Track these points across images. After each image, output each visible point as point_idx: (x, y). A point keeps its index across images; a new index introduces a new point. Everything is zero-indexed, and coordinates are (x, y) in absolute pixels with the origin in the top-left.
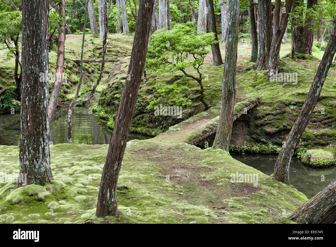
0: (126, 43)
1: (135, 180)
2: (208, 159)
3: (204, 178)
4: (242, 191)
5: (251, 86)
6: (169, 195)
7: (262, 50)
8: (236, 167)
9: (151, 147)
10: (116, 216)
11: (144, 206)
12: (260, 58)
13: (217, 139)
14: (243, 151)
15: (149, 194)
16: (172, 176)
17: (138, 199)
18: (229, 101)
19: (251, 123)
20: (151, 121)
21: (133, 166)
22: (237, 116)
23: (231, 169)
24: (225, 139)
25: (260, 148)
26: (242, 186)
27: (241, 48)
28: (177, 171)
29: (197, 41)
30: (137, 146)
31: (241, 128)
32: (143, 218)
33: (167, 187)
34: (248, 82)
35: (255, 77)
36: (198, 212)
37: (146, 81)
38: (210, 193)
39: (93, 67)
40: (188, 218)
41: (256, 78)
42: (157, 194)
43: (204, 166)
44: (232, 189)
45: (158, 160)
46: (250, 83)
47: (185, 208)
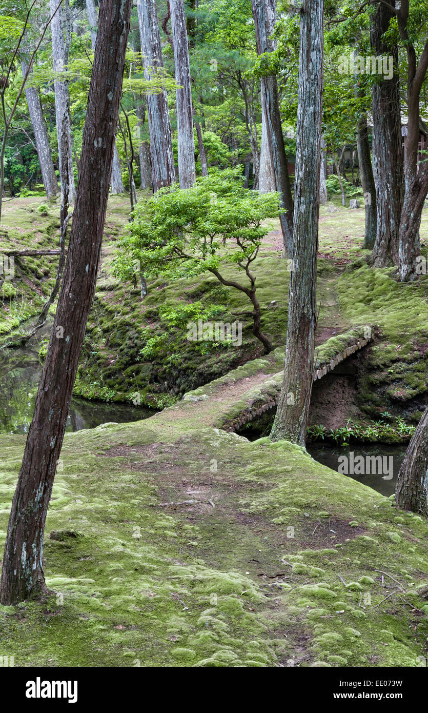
0: (117, 213)
1: (97, 515)
2: (259, 463)
3: (248, 505)
4: (325, 535)
5: (361, 301)
6: (167, 546)
7: (384, 225)
8: (317, 480)
9: (140, 439)
10: (42, 600)
11: (108, 575)
12: (380, 242)
13: (280, 420)
14: (345, 439)
15: (121, 546)
16: (179, 503)
17: (97, 560)
18: (303, 338)
19: (360, 380)
20: (155, 379)
21: (97, 482)
22: (330, 367)
23: (307, 484)
24: (295, 418)
25: (380, 432)
26: (327, 523)
27: (350, 219)
28: (191, 493)
29: (241, 210)
30: (112, 437)
31: (340, 390)
32: (104, 605)
33: (165, 528)
34: (356, 292)
35: (371, 282)
36: (224, 587)
37: (146, 295)
38: (256, 542)
39: (46, 265)
40: (200, 602)
41: (371, 284)
42: (140, 546)
43: (248, 479)
44: (304, 531)
45: (153, 467)
46: (360, 294)
47: (197, 578)
